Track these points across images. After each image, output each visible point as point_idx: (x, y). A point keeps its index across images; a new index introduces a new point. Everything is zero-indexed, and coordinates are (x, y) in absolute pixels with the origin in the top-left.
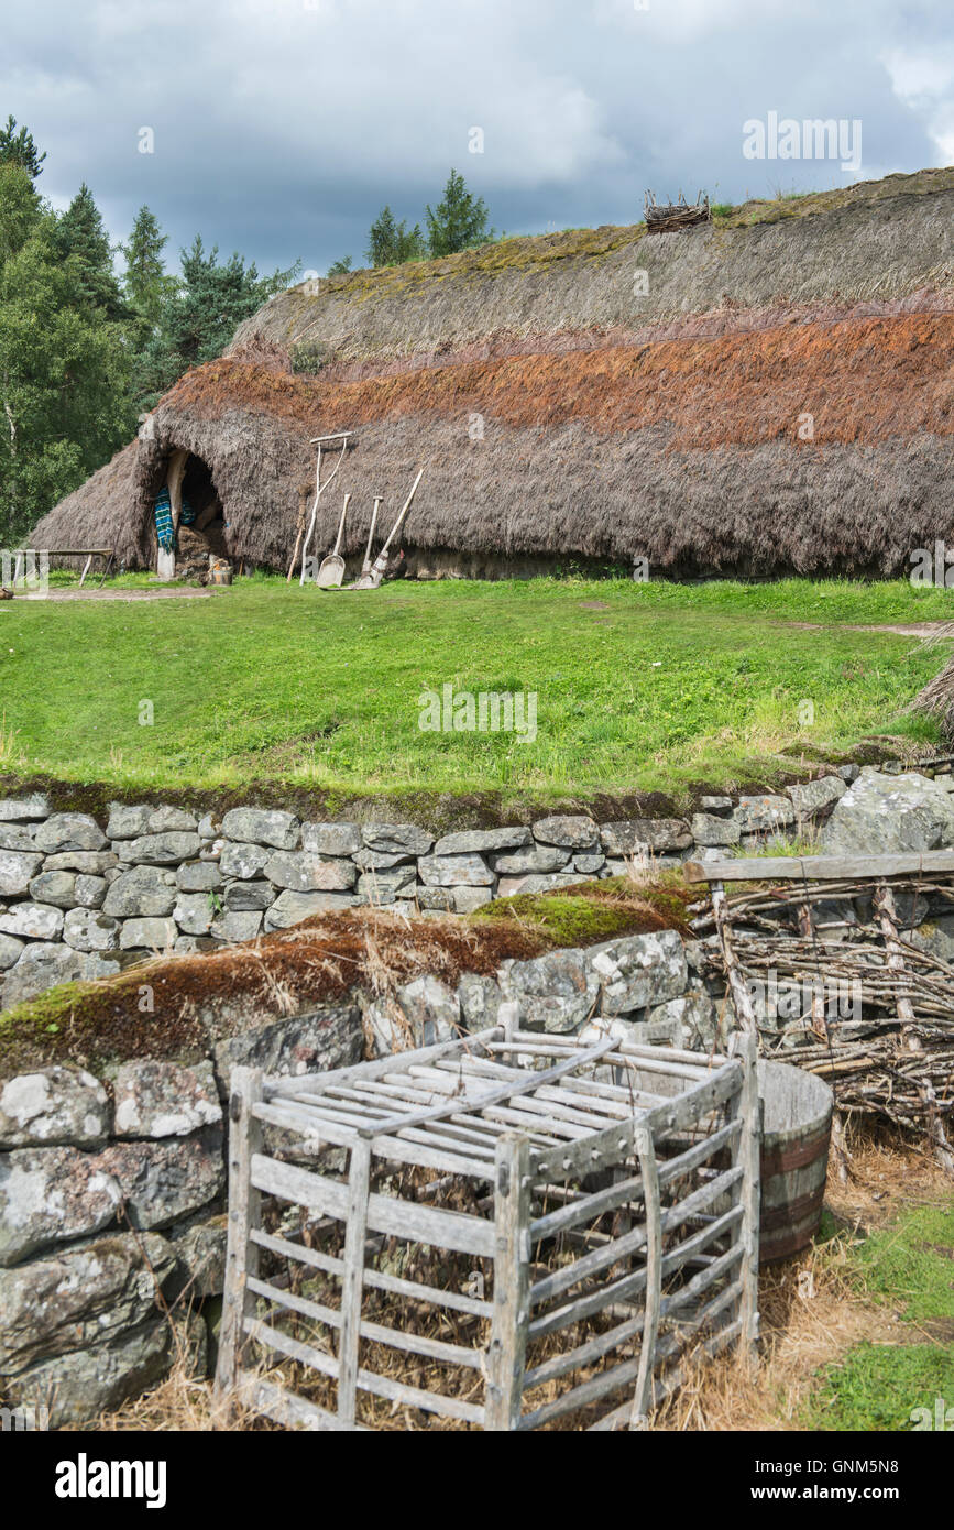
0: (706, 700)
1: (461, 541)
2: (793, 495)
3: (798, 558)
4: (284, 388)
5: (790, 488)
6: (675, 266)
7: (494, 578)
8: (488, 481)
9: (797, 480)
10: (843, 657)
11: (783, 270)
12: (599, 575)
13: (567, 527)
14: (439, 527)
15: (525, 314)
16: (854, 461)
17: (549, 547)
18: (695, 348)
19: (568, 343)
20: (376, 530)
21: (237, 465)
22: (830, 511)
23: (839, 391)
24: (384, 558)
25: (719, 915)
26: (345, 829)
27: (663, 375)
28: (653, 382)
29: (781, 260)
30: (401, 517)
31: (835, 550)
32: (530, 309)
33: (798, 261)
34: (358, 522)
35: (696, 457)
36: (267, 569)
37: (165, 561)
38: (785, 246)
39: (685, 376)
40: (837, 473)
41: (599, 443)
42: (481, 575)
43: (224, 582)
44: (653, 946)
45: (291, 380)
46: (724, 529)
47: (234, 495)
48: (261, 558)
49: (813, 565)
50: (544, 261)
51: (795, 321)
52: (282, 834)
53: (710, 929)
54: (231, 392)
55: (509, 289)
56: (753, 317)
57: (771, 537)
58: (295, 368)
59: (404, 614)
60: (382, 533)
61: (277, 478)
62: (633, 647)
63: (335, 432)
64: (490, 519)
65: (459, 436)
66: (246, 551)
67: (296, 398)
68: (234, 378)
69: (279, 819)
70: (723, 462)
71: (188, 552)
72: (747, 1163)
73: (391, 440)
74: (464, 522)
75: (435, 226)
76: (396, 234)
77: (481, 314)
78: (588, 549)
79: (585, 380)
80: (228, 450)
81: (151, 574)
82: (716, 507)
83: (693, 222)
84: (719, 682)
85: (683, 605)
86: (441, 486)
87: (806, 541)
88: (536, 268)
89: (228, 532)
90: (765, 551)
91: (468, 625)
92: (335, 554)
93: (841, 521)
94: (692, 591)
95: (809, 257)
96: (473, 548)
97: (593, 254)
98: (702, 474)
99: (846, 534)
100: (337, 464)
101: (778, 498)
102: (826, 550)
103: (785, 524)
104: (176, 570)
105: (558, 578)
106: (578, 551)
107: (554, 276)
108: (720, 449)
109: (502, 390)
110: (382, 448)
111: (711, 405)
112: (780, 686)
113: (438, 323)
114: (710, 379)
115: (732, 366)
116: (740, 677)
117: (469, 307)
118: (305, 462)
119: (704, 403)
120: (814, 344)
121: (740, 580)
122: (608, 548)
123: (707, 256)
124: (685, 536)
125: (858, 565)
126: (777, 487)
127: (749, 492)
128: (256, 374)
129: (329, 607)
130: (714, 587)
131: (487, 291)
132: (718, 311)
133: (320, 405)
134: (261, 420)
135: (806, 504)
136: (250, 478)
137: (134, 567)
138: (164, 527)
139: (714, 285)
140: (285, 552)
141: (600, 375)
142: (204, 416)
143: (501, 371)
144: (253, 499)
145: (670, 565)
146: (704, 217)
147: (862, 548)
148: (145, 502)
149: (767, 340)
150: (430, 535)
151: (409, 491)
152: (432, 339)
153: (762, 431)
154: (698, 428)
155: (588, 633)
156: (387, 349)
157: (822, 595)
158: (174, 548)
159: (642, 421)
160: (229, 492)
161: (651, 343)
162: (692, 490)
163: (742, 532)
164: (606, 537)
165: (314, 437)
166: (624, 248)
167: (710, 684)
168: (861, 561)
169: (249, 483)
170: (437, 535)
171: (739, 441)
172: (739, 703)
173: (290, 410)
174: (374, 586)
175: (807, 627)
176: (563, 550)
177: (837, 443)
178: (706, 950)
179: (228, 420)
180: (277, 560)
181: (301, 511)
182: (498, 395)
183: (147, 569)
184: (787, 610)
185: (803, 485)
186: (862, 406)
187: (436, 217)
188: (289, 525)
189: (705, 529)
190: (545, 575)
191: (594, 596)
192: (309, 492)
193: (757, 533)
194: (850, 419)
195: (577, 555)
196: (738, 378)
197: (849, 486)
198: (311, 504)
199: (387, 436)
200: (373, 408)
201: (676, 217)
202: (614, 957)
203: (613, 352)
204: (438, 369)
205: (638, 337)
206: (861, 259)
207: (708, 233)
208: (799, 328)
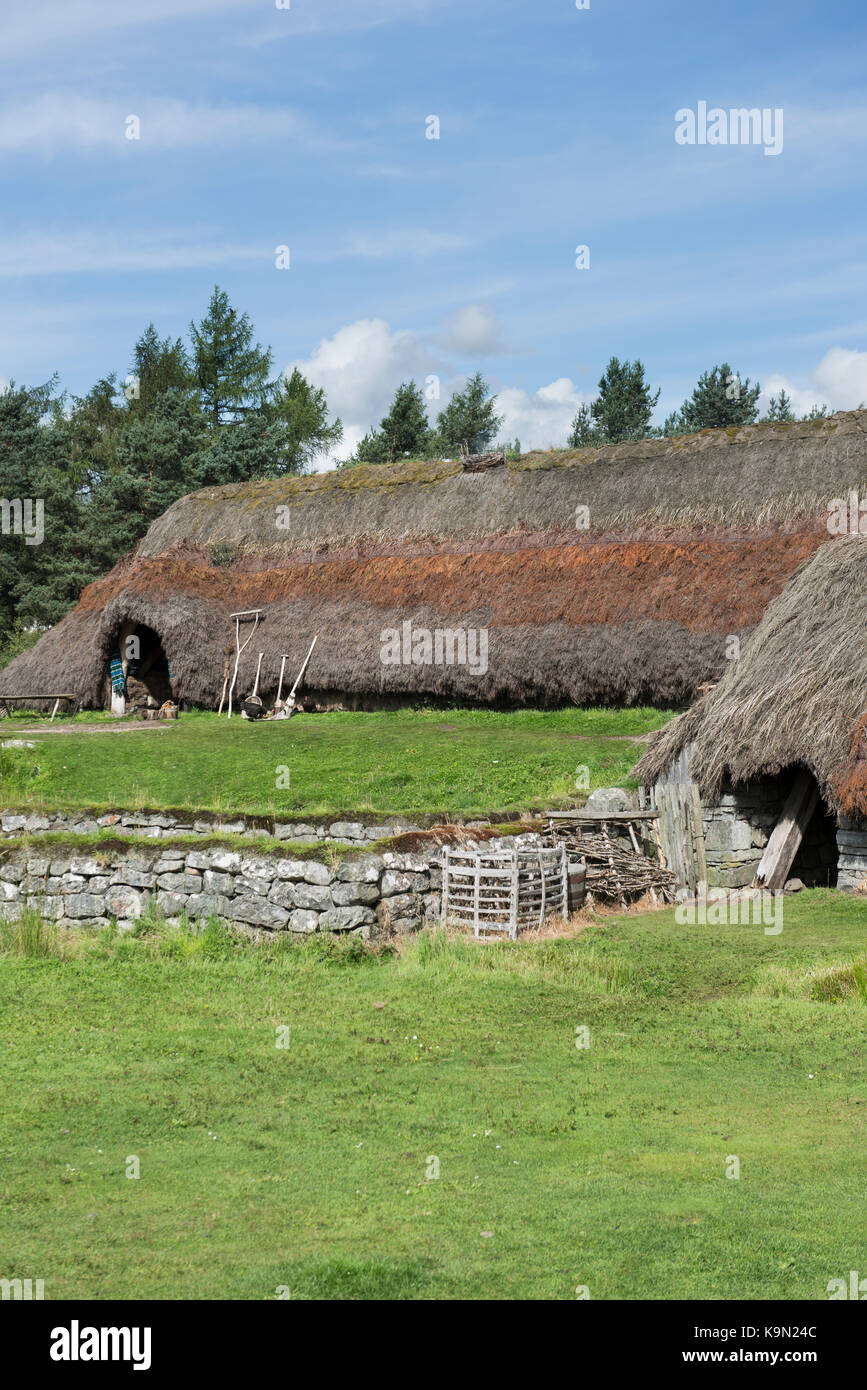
0: (524, 782)
1: (348, 685)
2: (569, 656)
3: (574, 695)
4: (208, 577)
5: (567, 651)
6: (484, 495)
7: (370, 710)
8: (365, 645)
9: (572, 647)
10: (602, 755)
11: (557, 504)
12: (443, 707)
13: (423, 676)
14: (330, 676)
15: (379, 524)
16: (606, 635)
17: (410, 688)
18: (502, 558)
19: (413, 550)
20: (284, 679)
21: (180, 634)
22: (593, 666)
23: (595, 590)
24: (292, 698)
25: (551, 828)
26: (386, 829)
27: (482, 575)
28: (476, 580)
29: (555, 497)
30: (303, 669)
31: (597, 690)
32: (383, 520)
33: (566, 499)
34: (270, 673)
35: (507, 631)
36: (201, 707)
37: (118, 703)
38: (557, 488)
39: (497, 576)
40: (596, 643)
41: (442, 620)
42: (360, 708)
43: (173, 717)
44: (533, 837)
45: (213, 571)
46: (527, 677)
47: (179, 655)
48: (197, 699)
49: (584, 699)
50: (390, 485)
51: (566, 543)
52: (358, 833)
53: (549, 833)
54: (172, 582)
55: (366, 505)
56: (537, 538)
57: (557, 682)
58: (214, 562)
59: (318, 736)
60: (289, 681)
61: (207, 642)
62: (477, 753)
63: (247, 609)
64: (368, 670)
65: (342, 613)
66: (187, 694)
67: (217, 584)
68: (173, 572)
69: (356, 827)
70: (525, 634)
71: (133, 695)
72: (564, 883)
73: (291, 615)
74: (350, 673)
75: (201, 343)
76: (161, 351)
77: (346, 523)
78: (437, 689)
79: (429, 576)
80: (173, 623)
81: (106, 712)
82: (522, 663)
83: (495, 466)
84: (531, 772)
85: (503, 727)
86: (332, 648)
87: (579, 684)
88: (384, 490)
89: (173, 681)
90: (553, 691)
91: (365, 743)
92: (254, 695)
93: (599, 672)
94: (509, 717)
95: (573, 497)
96: (356, 690)
97: (425, 482)
98: (511, 642)
99: (603, 680)
100: (252, 631)
101: (560, 658)
102: (591, 690)
103: (565, 673)
104: (126, 708)
105: (416, 709)
106: (431, 692)
107: (399, 497)
108: (523, 626)
109: (370, 581)
110: (284, 621)
111: (515, 597)
112: (566, 773)
113: (314, 529)
114: (514, 579)
115: (527, 571)
116: (543, 769)
117: (337, 517)
118: (227, 630)
119: (510, 595)
120: (579, 559)
121: (538, 709)
122: (451, 689)
123: (506, 490)
124: (503, 681)
125: (611, 699)
126: (559, 651)
127: (542, 654)
128: (188, 568)
129: (265, 733)
130: (521, 713)
131: (350, 505)
132: (515, 532)
133: (234, 589)
134: (196, 601)
135: (578, 661)
136: (190, 643)
137: (89, 707)
138: (117, 678)
139: (512, 512)
140: (214, 694)
141: (440, 573)
142: (153, 599)
143: (369, 568)
144: (192, 657)
145: (493, 700)
146: (502, 462)
147: (613, 689)
148: (104, 660)
149: (549, 556)
150: (324, 681)
151: (307, 651)
152: (311, 539)
153: (549, 615)
154: (508, 612)
155: (446, 745)
156: (277, 546)
157: (590, 718)
158: (124, 692)
159: (470, 606)
160: (175, 653)
161: (473, 553)
162: (505, 652)
163: (539, 679)
164: (450, 682)
165: (233, 612)
166: (448, 480)
167: (525, 773)
168: (613, 696)
169: (189, 647)
170: (330, 681)
171: (534, 621)
172: (543, 783)
173: (214, 593)
174: (286, 717)
175: (581, 738)
176: (420, 691)
177: (595, 624)
178: (549, 839)
179: (172, 603)
180: (208, 700)
181: (226, 665)
182: (368, 585)
183: (101, 708)
184: (569, 728)
185: (575, 649)
186: (609, 601)
187: (200, 332)
188: (217, 676)
189: (515, 677)
190: (407, 708)
191: (443, 721)
192: (232, 652)
193: (548, 679)
194: (602, 609)
195: (431, 695)
196: (531, 580)
197: (604, 650)
198: (233, 661)
199: (289, 612)
200: (274, 592)
201: (483, 463)
202: (521, 838)
203: (447, 558)
204: (322, 564)
205: (463, 548)
206: (606, 500)
207: (506, 473)
208: (568, 549)
